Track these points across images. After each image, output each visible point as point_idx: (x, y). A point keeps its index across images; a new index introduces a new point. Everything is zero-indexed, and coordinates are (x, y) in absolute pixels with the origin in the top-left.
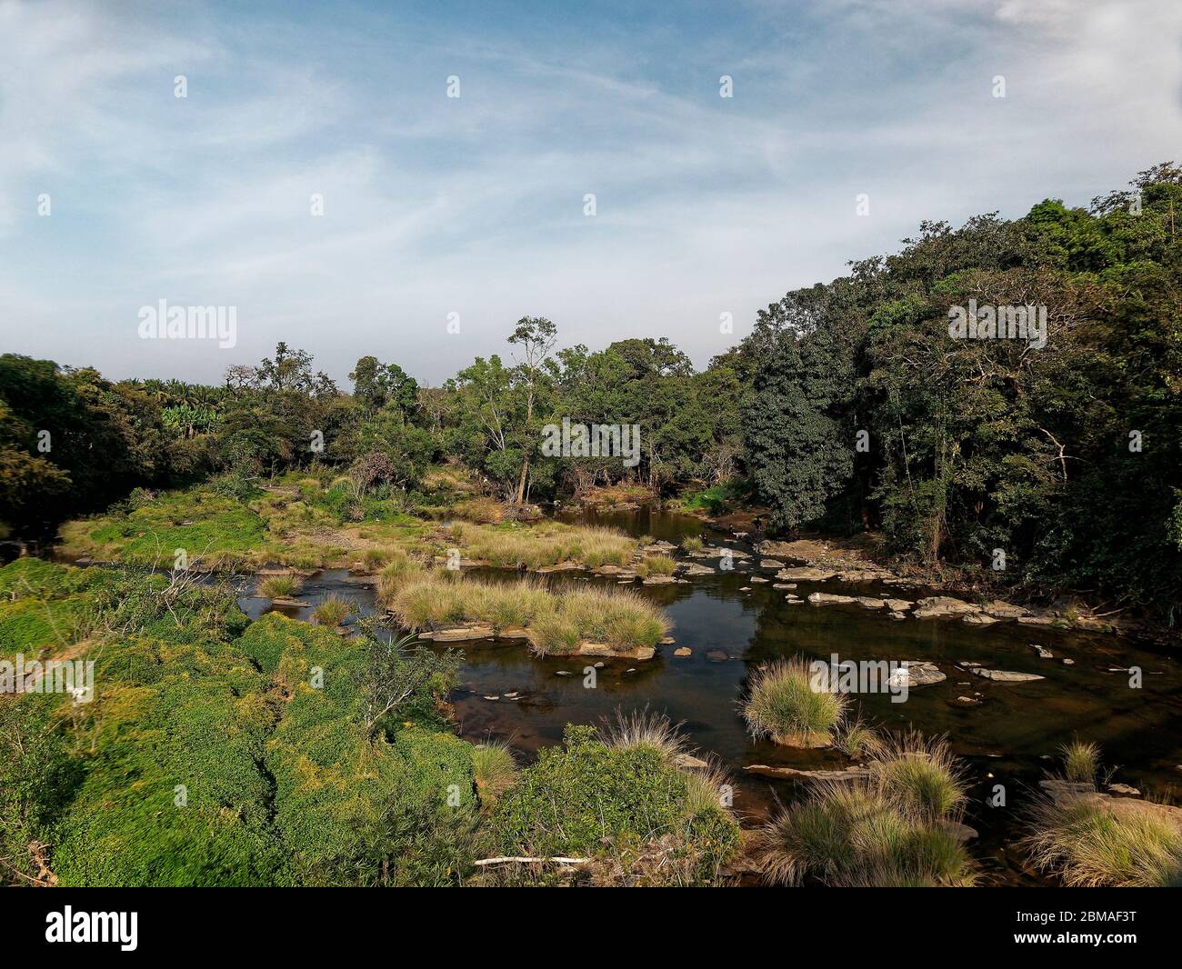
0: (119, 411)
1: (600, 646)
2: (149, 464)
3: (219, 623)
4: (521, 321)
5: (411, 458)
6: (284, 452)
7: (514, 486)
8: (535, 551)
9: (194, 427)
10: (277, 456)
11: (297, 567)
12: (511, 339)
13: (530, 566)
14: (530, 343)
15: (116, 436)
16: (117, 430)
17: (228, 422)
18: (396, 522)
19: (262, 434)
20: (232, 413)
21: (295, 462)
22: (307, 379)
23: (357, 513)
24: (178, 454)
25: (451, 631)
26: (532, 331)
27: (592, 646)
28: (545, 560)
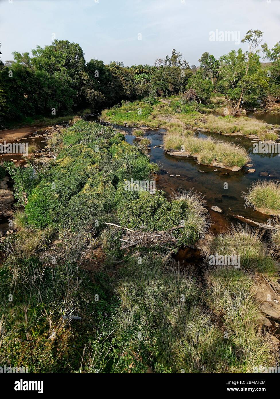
0: (121, 76)
1: (220, 164)
2: (129, 92)
3: (107, 143)
4: (248, 32)
5: (204, 91)
6: (171, 88)
7: (237, 102)
8: (226, 127)
9: (147, 80)
10: (168, 90)
11: (151, 127)
12: (243, 41)
13: (223, 132)
14: (251, 42)
15: (120, 84)
16: (120, 82)
17: (154, 79)
18: (191, 114)
19: (164, 82)
20: (155, 76)
21: (174, 92)
22: (180, 62)
23: (179, 110)
24: (138, 89)
25: (176, 152)
26: (252, 36)
27: (217, 163)
28: (228, 131)
